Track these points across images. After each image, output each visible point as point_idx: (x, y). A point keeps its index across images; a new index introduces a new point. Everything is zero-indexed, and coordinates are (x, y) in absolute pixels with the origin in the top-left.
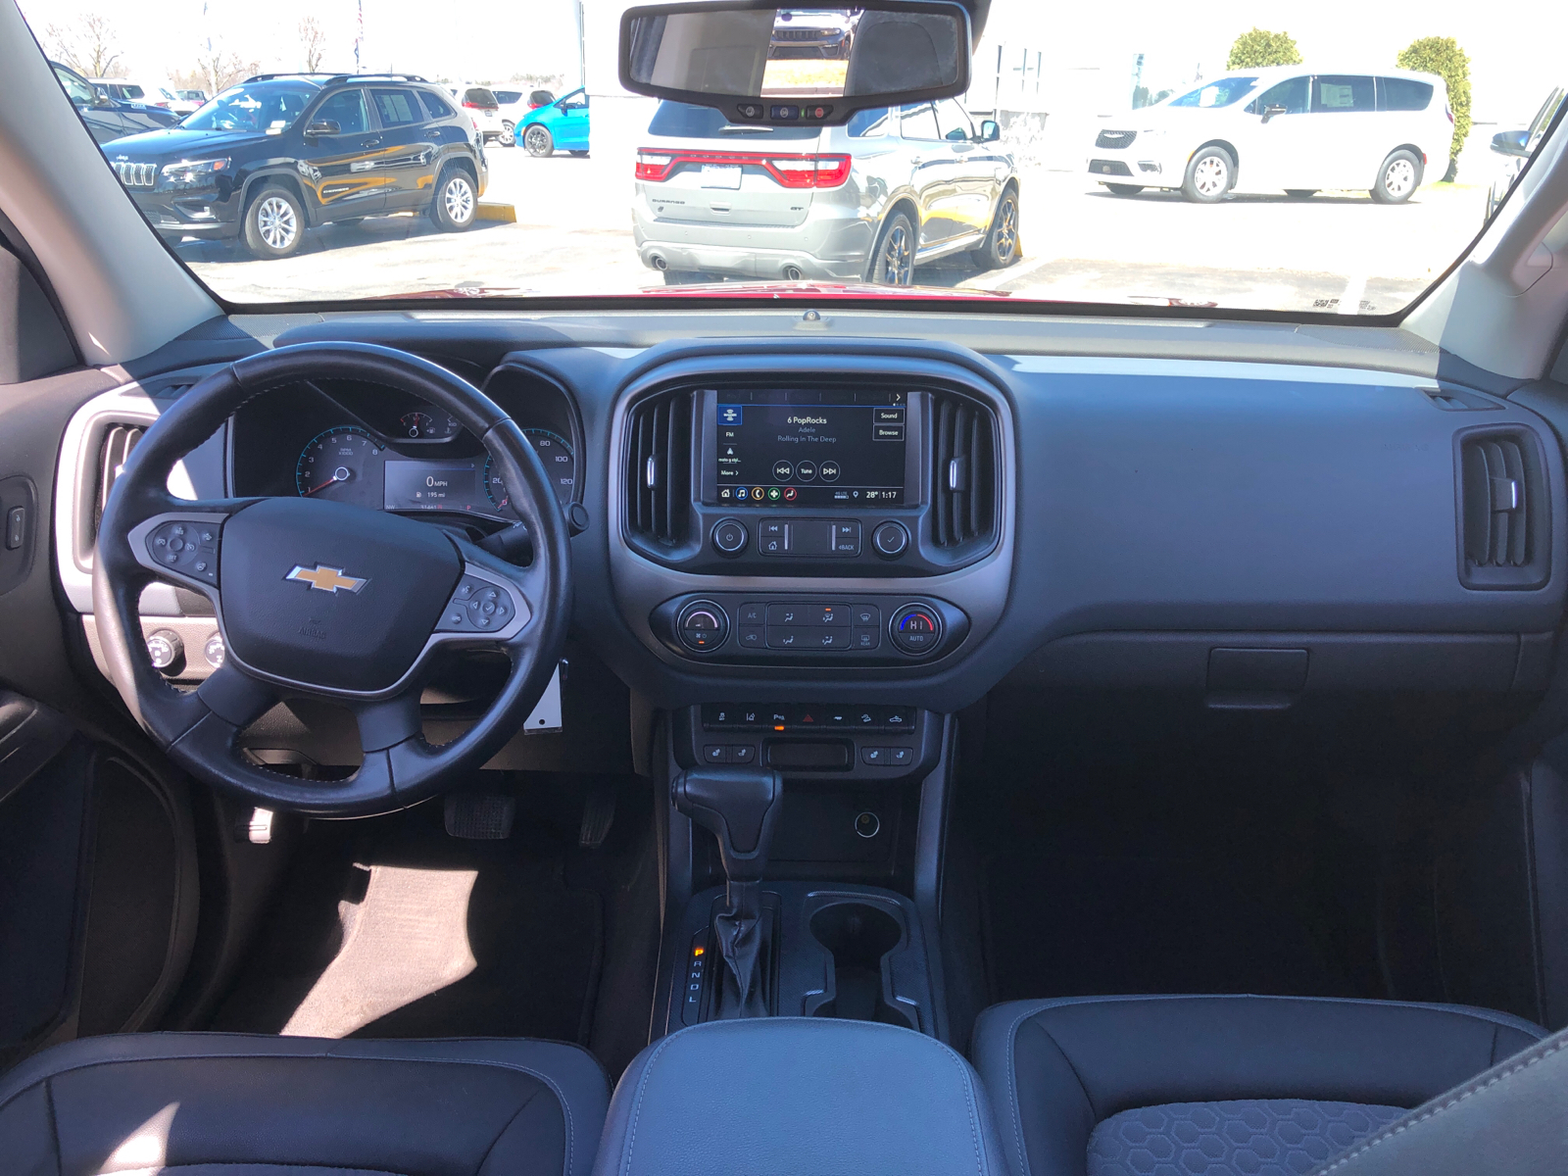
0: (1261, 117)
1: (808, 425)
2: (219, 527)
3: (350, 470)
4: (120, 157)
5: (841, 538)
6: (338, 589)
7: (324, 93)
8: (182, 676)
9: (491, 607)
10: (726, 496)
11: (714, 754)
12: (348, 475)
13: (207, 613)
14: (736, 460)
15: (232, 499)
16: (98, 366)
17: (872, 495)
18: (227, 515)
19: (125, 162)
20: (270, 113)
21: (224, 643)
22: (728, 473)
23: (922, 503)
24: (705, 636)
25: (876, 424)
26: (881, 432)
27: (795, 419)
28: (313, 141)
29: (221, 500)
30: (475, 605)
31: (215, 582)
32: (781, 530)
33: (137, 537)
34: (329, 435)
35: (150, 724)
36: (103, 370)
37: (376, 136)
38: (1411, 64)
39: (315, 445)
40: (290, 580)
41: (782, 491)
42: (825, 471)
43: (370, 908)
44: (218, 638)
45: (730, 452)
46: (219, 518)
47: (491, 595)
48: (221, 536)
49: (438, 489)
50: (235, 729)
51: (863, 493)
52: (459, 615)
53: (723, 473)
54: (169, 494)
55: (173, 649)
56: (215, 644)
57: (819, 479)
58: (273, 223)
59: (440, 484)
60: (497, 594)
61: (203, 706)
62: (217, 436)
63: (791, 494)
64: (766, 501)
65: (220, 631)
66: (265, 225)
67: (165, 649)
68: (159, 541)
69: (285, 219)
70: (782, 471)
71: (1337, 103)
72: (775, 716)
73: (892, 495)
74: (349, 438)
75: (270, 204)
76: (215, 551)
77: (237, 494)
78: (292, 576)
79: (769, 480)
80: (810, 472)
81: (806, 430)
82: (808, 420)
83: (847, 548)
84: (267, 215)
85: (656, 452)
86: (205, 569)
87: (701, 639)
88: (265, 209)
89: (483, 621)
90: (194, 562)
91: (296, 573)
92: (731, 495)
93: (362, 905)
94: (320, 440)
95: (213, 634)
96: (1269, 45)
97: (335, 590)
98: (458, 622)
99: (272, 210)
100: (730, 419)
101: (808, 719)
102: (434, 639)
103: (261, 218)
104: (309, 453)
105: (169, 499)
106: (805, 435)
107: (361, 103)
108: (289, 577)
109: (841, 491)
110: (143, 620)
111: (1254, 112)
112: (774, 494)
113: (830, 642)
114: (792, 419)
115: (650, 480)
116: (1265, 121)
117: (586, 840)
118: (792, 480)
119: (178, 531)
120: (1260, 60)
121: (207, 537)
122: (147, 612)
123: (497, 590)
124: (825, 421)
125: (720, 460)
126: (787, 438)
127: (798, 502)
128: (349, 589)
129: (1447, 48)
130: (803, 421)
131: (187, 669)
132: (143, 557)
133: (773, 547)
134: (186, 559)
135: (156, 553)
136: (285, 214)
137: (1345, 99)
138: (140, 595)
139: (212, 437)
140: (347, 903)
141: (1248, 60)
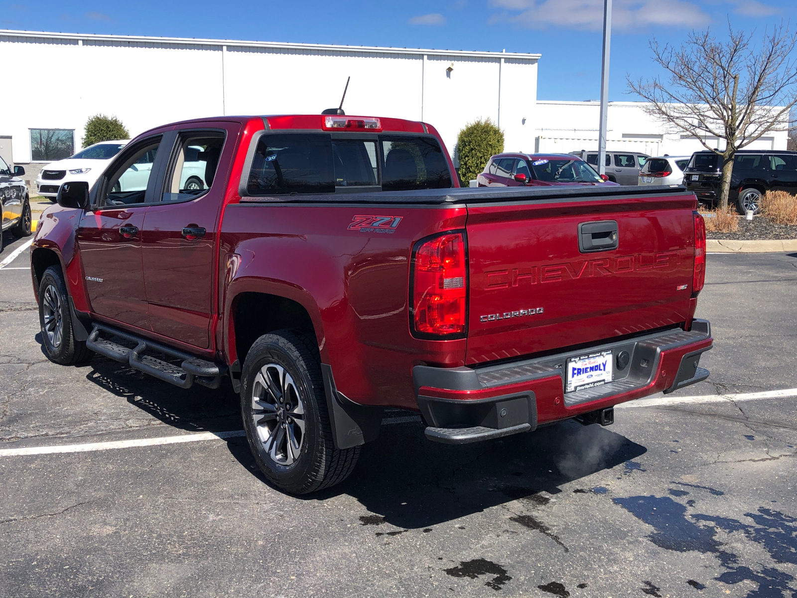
141: (99, 134)
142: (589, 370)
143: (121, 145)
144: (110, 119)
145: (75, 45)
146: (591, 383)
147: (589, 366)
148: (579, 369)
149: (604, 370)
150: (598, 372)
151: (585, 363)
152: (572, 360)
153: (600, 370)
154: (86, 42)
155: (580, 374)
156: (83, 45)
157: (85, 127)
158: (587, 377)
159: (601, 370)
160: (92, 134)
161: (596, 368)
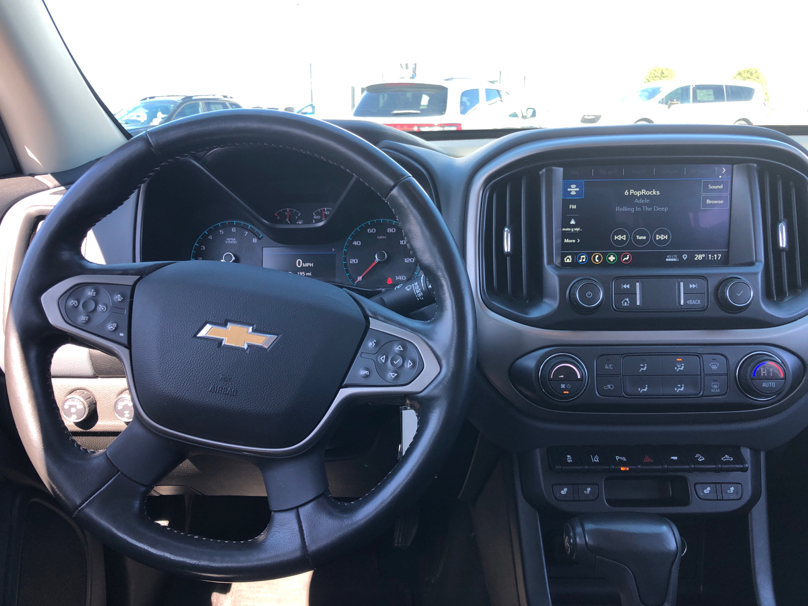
0: (667, 106)
1: (642, 197)
2: (130, 288)
3: (235, 256)
5: (689, 293)
6: (249, 346)
7: (181, 104)
8: (94, 429)
9: (399, 361)
10: (568, 261)
11: (563, 492)
12: (234, 258)
13: (118, 374)
14: (577, 229)
15: (139, 264)
16: (33, 175)
17: (700, 257)
18: (138, 277)
20: (152, 116)
21: (133, 400)
22: (571, 241)
23: (756, 261)
24: (569, 386)
25: (703, 194)
26: (708, 202)
27: (632, 192)
29: (128, 264)
30: (382, 359)
31: (125, 342)
32: (633, 287)
33: (50, 300)
34: (218, 228)
35: (58, 487)
36: (36, 177)
38: (739, 79)
39: (206, 236)
40: (201, 338)
41: (619, 256)
42: (658, 237)
43: (235, 598)
44: (127, 396)
45: (573, 222)
46: (130, 280)
47: (398, 348)
48: (132, 296)
49: (306, 270)
50: (142, 489)
51: (691, 256)
52: (367, 369)
53: (567, 241)
54: (83, 258)
55: (86, 406)
56: (123, 401)
57: (653, 244)
59: (307, 265)
60: (404, 347)
61: (111, 465)
62: (130, 202)
63: (627, 258)
64: (605, 264)
65: (129, 389)
67: (80, 407)
68: (72, 302)
70: (620, 237)
71: (705, 99)
72: (617, 458)
73: (718, 257)
74: (234, 230)
76: (126, 312)
77: (144, 259)
78: (202, 334)
79: (607, 246)
80: (644, 238)
81: (641, 201)
82: (644, 192)
83: (694, 302)
85: (511, 223)
86: (116, 329)
87: (566, 389)
89: (391, 375)
90: (104, 323)
91: (206, 331)
92: (573, 260)
93: (229, 595)
94: (210, 232)
95: (121, 393)
96: (663, 73)
97: (246, 347)
98: (366, 376)
100: (573, 193)
101: (647, 459)
102: (343, 393)
104: (201, 243)
105: (83, 262)
106: (640, 205)
107: (199, 108)
108: (198, 335)
109: (672, 254)
110: (54, 381)
111: (662, 103)
112: (612, 258)
113: (682, 389)
114: (629, 192)
115: (507, 248)
116: (669, 108)
117: (398, 543)
118: (630, 245)
119: (90, 293)
121: (118, 298)
122: (58, 374)
123: (404, 343)
124: (658, 193)
125: (563, 229)
126: (625, 209)
127: (631, 265)
128: (260, 345)
129: (756, 72)
130: (638, 193)
131: (98, 423)
132: (55, 319)
133: (626, 303)
134: (98, 319)
135: (68, 314)
137: (709, 97)
138: (52, 356)
139: (126, 202)
140: (217, 594)
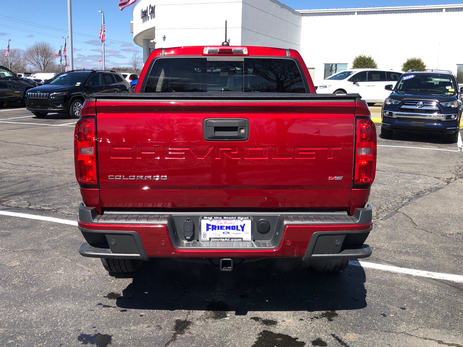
0: (353, 83)
4: (38, 92)
7: (91, 75)
19: (39, 93)
28: (87, 88)
37: (103, 86)
38: (407, 68)
58: (77, 109)
66: (75, 109)
69: (80, 108)
71: (375, 79)
75: (77, 104)
84: (75, 107)
88: (75, 105)
99: (77, 105)
103: (74, 107)
107: (99, 78)
111: (351, 81)
120: (362, 66)
136: (80, 106)
137: (378, 78)
141: (359, 66)
142: (225, 228)
143: (352, 72)
144: (367, 57)
145: (353, 15)
146: (228, 238)
147: (225, 225)
148: (213, 226)
149: (243, 230)
150: (236, 231)
151: (221, 222)
152: (204, 218)
153: (237, 229)
154: (359, 13)
155: (215, 229)
156: (357, 15)
157: (353, 62)
158: (224, 233)
159: (240, 230)
160: (356, 66)
161: (234, 228)
